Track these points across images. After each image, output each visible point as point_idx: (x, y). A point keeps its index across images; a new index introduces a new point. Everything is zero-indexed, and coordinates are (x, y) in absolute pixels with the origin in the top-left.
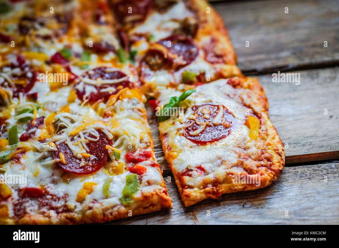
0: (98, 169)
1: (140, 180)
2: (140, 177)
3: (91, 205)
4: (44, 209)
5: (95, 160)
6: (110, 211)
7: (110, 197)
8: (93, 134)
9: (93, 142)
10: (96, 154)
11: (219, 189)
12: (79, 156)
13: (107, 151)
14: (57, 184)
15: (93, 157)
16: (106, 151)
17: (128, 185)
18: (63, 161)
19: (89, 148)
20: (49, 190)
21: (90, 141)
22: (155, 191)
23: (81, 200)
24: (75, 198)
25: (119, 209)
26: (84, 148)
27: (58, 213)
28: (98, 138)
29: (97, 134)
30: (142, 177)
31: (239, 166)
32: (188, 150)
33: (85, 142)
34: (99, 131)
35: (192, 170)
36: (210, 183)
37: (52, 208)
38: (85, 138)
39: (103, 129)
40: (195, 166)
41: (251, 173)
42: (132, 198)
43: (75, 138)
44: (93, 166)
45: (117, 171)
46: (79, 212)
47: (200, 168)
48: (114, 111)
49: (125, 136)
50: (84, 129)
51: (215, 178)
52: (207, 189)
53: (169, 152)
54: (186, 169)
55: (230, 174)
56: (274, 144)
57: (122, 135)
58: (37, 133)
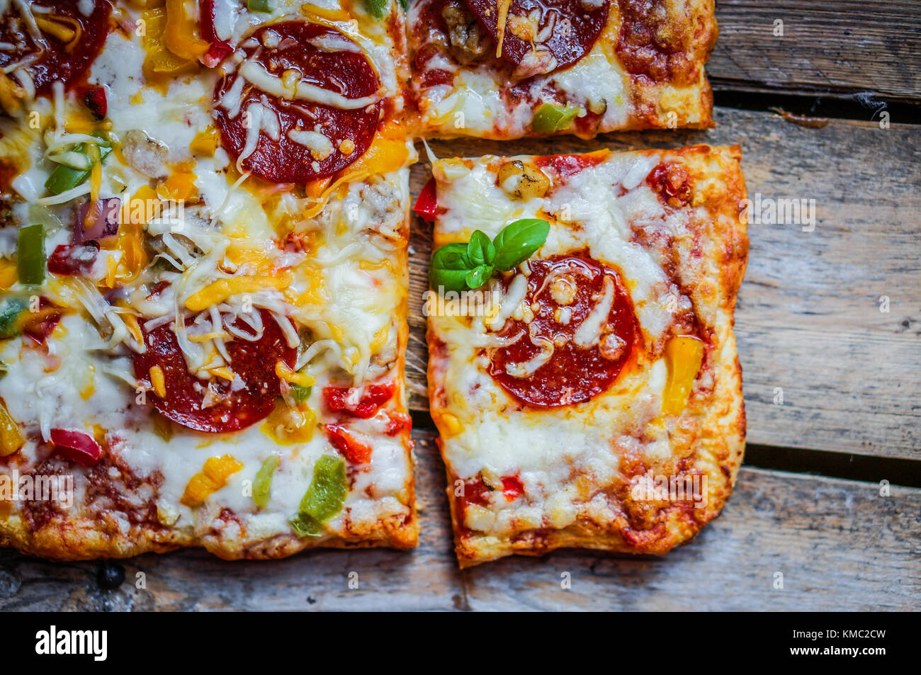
0: (246, 424)
1: (352, 475)
2: (351, 470)
3: (218, 524)
4: (101, 503)
5: (243, 392)
6: (261, 546)
7: (267, 512)
8: (248, 321)
9: (242, 342)
10: (246, 376)
11: (550, 544)
12: (204, 375)
14: (138, 430)
15: (238, 383)
16: (275, 382)
17: (317, 489)
18: (157, 392)
19: (231, 355)
20: (115, 449)
21: (236, 338)
22: (381, 520)
23: (192, 502)
24: (180, 493)
25: (285, 545)
26: (218, 352)
27: (133, 522)
28: (259, 336)
29: (257, 324)
30: (356, 472)
31: (614, 494)
32: (493, 420)
33: (223, 339)
34: (265, 314)
35: (491, 489)
36: (528, 531)
37: (120, 506)
38: (225, 328)
39: (276, 314)
40: (501, 474)
41: (639, 527)
42: (322, 528)
43: (198, 320)
44: (234, 411)
45: (295, 435)
46: (185, 529)
47: (513, 483)
48: (317, 232)
49: (332, 344)
50: (224, 302)
51: (546, 523)
52: (521, 544)
53: (442, 411)
54: (477, 478)
55: (586, 520)
56: (720, 434)
57: (325, 339)
58: (96, 265)
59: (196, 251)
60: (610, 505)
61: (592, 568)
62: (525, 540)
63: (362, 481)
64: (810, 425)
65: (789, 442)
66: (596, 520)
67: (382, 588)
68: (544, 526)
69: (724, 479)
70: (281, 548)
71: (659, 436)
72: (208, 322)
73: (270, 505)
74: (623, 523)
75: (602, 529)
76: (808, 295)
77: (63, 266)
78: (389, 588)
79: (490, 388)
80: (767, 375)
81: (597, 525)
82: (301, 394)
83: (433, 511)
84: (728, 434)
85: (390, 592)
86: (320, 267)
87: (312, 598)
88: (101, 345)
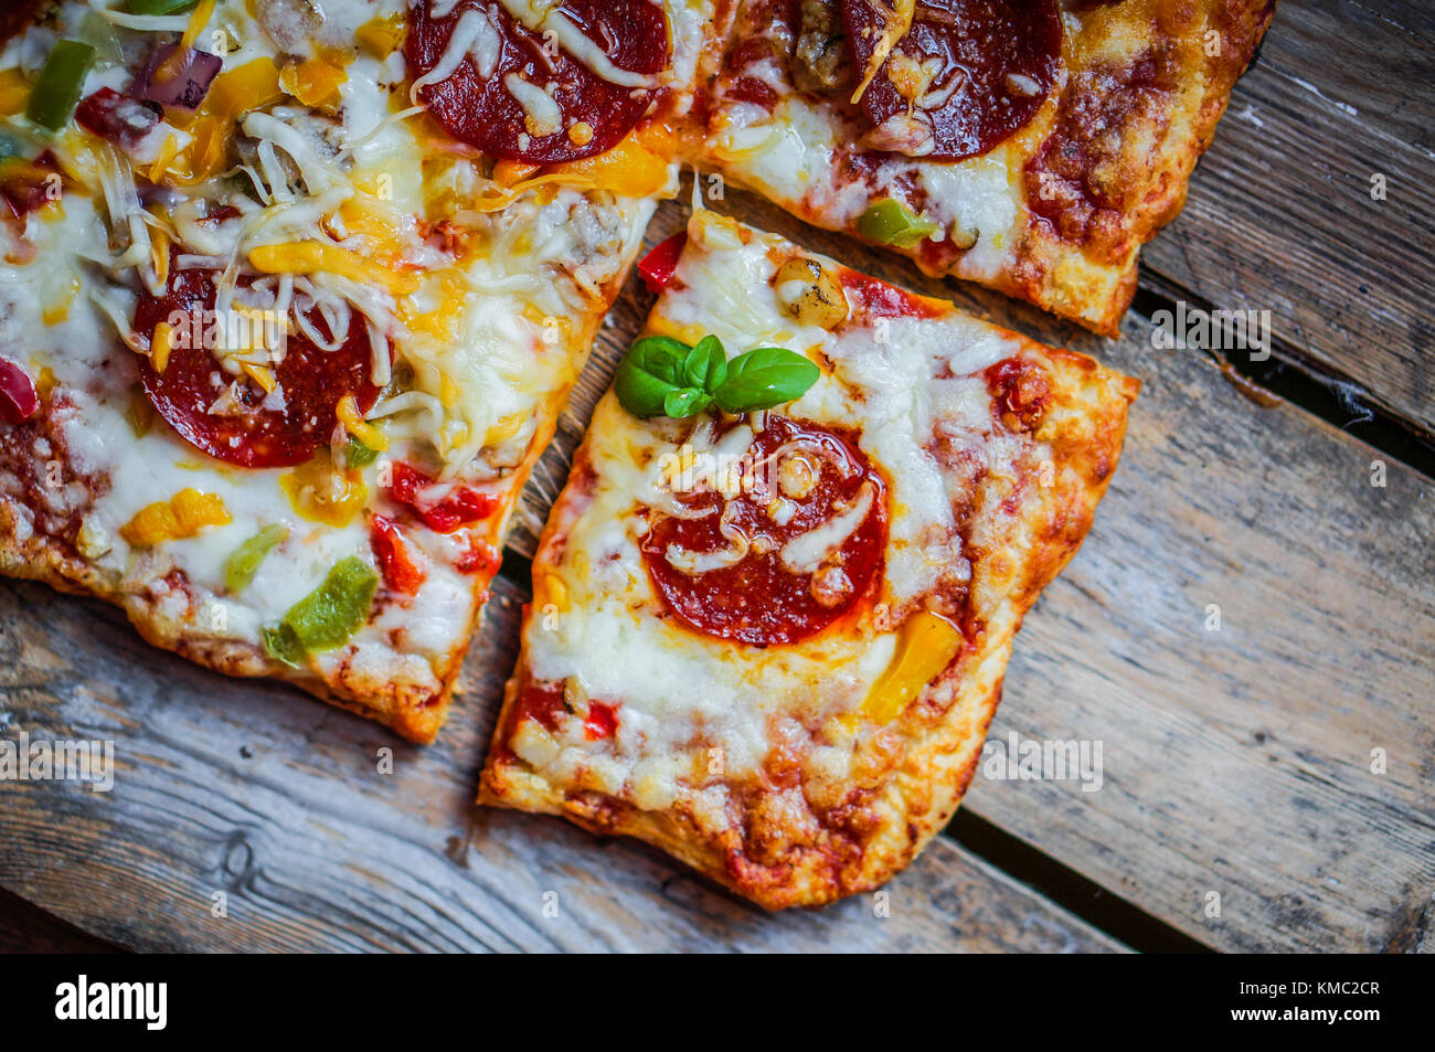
0: (261, 462)
1: (381, 603)
2: (383, 595)
3: (160, 587)
5: (277, 415)
6: (207, 645)
7: (238, 601)
8: (330, 317)
9: (310, 345)
10: (292, 395)
11: (619, 823)
12: (232, 366)
13: (334, 422)
14: (103, 402)
15: (276, 400)
16: (330, 421)
17: (323, 600)
18: (154, 362)
19: (286, 355)
20: (60, 414)
21: (301, 335)
22: (395, 685)
23: (136, 539)
24: (124, 518)
25: (242, 659)
27: (39, 529)
28: (335, 347)
29: (340, 328)
30: (388, 600)
31: (741, 794)
32: (617, 614)
34: (358, 320)
35: (570, 710)
36: (595, 793)
37: (30, 499)
38: (291, 314)
39: (374, 326)
40: (592, 698)
41: (755, 858)
42: (303, 656)
43: (257, 285)
44: (254, 437)
45: (324, 510)
46: (109, 572)
47: (604, 717)
48: (484, 236)
49: (435, 405)
50: (307, 276)
51: (626, 793)
52: (577, 806)
53: (550, 569)
54: (557, 685)
55: (685, 814)
56: (929, 777)
57: (429, 393)
58: (146, 141)
59: (299, 185)
60: (728, 809)
61: (665, 884)
62: (585, 804)
63: (393, 617)
64: (1062, 820)
65: (1020, 831)
66: (698, 820)
67: (354, 781)
68: (622, 795)
69: (904, 842)
70: (235, 660)
71: (841, 741)
72: (270, 294)
73: (245, 594)
74: (735, 841)
75: (702, 836)
76: (1142, 635)
77: (99, 121)
78: (364, 785)
79: (632, 565)
80: (1033, 722)
81: (697, 827)
82: (361, 456)
83: (475, 703)
84: (940, 782)
85: (364, 791)
87: (249, 750)
88: (103, 257)
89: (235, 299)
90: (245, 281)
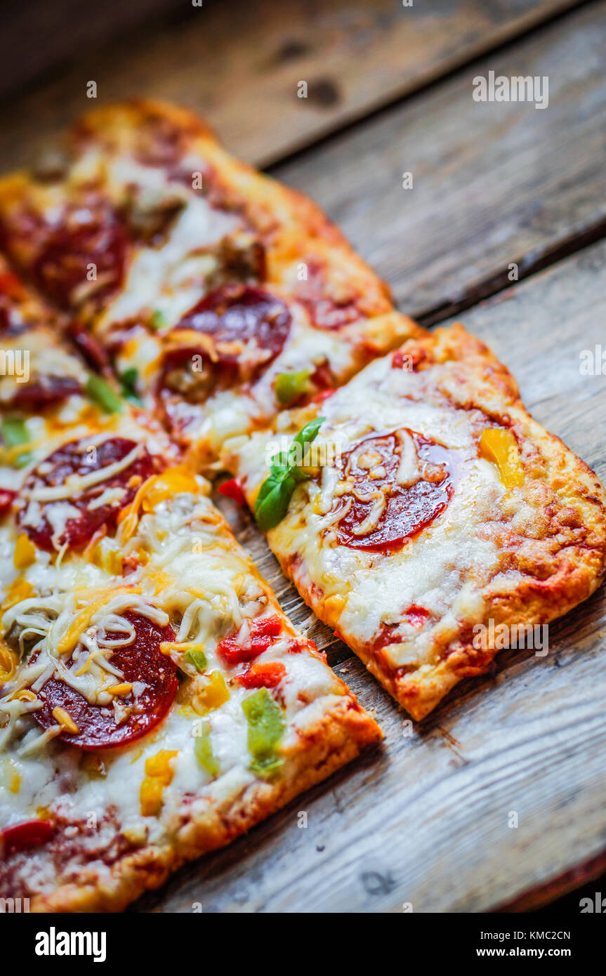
0: (163, 713)
1: (280, 698)
2: (276, 692)
3: (184, 811)
4: (73, 867)
5: (146, 692)
6: (236, 808)
7: (223, 773)
8: (117, 627)
9: (122, 649)
10: (143, 677)
12: (104, 697)
13: (168, 657)
14: (76, 790)
15: (139, 687)
16: (166, 660)
17: (255, 725)
18: (68, 728)
19: (120, 668)
20: (62, 813)
21: (115, 650)
22: (327, 713)
23: (153, 809)
24: (138, 808)
25: (257, 793)
26: (107, 672)
27: (110, 863)
28: (133, 635)
29: (126, 626)
30: (280, 690)
31: (507, 569)
32: (367, 577)
33: (104, 656)
34: (128, 614)
35: (396, 625)
36: (453, 640)
37: (90, 857)
38: (102, 647)
39: (136, 606)
40: (400, 611)
41: (545, 576)
42: (279, 755)
43: (76, 655)
44: (148, 711)
45: (212, 701)
46: (161, 839)
47: (415, 611)
48: (144, 547)
49: (199, 602)
50: (89, 625)
51: (461, 622)
52: (453, 657)
53: (321, 600)
54: (381, 627)
55: (495, 597)
57: (191, 603)
60: (510, 577)
62: (455, 651)
63: (290, 692)
66: (503, 593)
67: (380, 799)
68: (462, 626)
70: (255, 799)
71: (517, 507)
72: (86, 652)
73: (223, 765)
74: (530, 581)
75: (514, 597)
79: (349, 556)
81: (507, 597)
82: (201, 662)
86: (159, 568)
87: (320, 845)
89: (74, 673)
90: (70, 663)
